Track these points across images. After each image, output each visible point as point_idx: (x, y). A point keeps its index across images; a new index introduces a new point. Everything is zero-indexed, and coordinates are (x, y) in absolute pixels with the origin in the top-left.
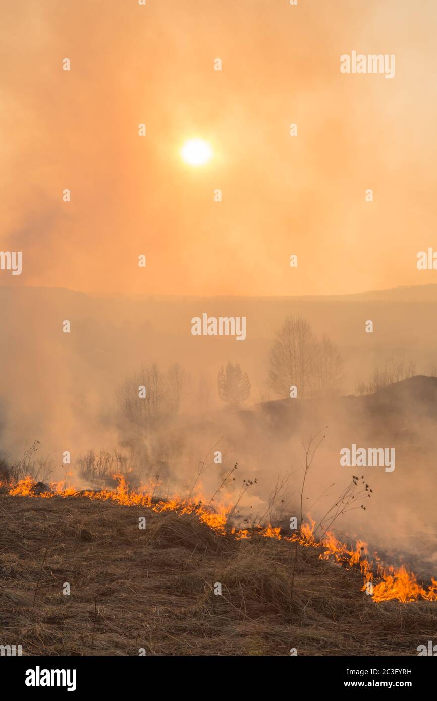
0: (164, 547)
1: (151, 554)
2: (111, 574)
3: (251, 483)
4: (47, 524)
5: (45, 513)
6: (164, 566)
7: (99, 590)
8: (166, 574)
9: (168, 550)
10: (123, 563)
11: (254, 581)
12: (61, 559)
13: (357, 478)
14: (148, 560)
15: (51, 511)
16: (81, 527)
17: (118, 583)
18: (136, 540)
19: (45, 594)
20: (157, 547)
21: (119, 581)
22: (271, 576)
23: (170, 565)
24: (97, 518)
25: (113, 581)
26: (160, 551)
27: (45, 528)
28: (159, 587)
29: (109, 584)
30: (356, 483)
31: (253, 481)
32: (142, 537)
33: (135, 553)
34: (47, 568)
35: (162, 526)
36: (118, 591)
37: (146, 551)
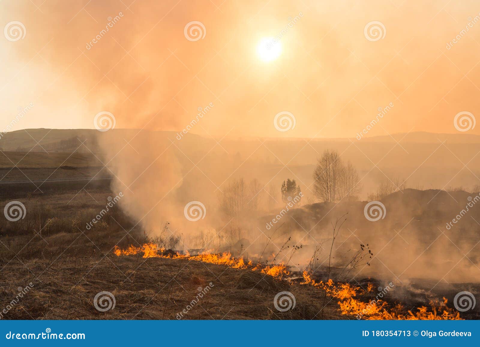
0: (244, 288)
1: (236, 292)
2: (211, 303)
3: (298, 248)
4: (173, 274)
5: (172, 267)
6: (244, 300)
7: (203, 313)
8: (245, 304)
9: (247, 290)
10: (218, 298)
11: (299, 308)
12: (181, 294)
13: (364, 246)
14: (234, 296)
15: (175, 266)
16: (193, 276)
17: (215, 309)
18: (227, 284)
19: (170, 314)
20: (239, 288)
21: (215, 307)
22: (310, 306)
23: (247, 299)
24: (204, 271)
25: (211, 308)
26: (242, 290)
27: (172, 276)
28: (240, 311)
29: (210, 309)
30: (363, 249)
31: (300, 247)
32: (231, 283)
33: (226, 291)
34: (171, 299)
35: (243, 276)
36: (214, 313)
37: (233, 290)
